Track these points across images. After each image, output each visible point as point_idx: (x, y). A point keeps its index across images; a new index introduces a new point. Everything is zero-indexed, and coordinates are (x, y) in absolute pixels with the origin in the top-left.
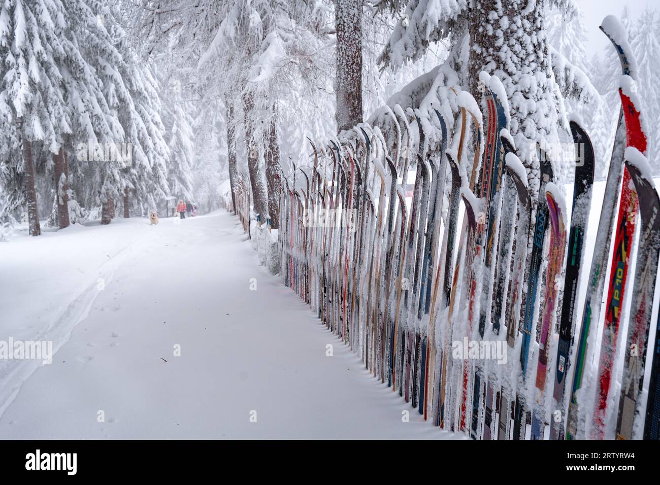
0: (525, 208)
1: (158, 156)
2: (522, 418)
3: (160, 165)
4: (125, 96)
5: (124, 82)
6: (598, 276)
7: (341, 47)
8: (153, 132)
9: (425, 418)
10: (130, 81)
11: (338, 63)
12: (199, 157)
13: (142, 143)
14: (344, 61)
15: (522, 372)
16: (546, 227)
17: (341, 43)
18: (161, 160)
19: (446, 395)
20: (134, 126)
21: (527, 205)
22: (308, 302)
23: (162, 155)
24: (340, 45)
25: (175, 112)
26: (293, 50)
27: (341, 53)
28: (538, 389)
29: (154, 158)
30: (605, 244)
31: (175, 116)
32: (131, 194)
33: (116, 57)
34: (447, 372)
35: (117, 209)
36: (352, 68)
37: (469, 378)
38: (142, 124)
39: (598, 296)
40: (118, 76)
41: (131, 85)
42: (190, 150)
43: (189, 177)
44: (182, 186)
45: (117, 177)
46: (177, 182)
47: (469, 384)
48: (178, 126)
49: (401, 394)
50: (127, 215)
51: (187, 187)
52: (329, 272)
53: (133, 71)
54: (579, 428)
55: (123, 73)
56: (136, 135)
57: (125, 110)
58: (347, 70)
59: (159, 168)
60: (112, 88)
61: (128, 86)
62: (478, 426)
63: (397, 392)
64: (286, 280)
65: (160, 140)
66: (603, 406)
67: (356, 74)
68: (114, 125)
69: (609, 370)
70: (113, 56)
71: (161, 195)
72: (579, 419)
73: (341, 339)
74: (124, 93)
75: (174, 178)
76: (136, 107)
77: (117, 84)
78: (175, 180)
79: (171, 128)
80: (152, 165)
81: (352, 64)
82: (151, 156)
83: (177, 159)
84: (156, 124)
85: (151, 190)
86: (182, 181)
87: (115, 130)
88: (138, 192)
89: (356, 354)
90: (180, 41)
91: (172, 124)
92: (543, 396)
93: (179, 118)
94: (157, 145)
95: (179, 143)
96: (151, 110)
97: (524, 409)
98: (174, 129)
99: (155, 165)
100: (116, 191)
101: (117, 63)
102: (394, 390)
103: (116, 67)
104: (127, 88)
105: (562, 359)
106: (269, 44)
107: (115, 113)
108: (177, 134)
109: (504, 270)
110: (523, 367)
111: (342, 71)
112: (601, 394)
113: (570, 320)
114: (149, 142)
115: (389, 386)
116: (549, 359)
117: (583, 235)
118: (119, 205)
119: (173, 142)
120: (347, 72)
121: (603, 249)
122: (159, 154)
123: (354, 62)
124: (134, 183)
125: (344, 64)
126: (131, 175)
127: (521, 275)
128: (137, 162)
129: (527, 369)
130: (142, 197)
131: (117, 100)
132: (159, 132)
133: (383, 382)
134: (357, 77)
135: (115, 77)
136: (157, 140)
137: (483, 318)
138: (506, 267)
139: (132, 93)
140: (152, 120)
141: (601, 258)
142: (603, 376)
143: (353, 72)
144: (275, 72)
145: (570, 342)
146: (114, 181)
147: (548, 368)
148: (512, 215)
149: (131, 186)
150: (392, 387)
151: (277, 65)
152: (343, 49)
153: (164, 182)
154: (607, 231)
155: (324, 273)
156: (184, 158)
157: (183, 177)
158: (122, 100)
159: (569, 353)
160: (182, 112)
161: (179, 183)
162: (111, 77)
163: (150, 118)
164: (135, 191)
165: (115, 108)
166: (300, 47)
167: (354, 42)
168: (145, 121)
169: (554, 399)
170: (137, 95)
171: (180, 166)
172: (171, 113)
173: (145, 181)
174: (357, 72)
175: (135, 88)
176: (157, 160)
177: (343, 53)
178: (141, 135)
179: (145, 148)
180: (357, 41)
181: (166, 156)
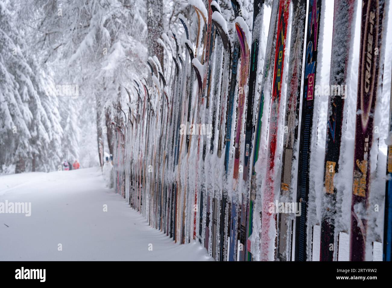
0: (227, 52)
1: (55, 134)
2: (226, 208)
3: (56, 139)
4: (34, 95)
5: (34, 86)
6: (268, 69)
7: (150, 36)
8: (53, 119)
9: (176, 242)
10: (37, 86)
11: (149, 46)
12: (84, 138)
13: (44, 123)
14: (152, 45)
15: (225, 172)
16: (239, 56)
17: (150, 33)
18: (58, 137)
19: (186, 217)
20: (39, 114)
21: (228, 49)
22: (125, 197)
23: (58, 133)
24: (150, 35)
25: (69, 110)
26: (129, 53)
27: (150, 40)
28: (234, 180)
29: (53, 135)
30: (272, 42)
31: (69, 112)
32: (37, 159)
33: (28, 70)
34: (186, 199)
35: (28, 167)
36: (157, 49)
37: (197, 197)
38: (44, 112)
39: (268, 84)
40: (29, 81)
41: (38, 88)
42: (78, 133)
43: (77, 150)
44: (72, 155)
45: (27, 145)
46: (69, 153)
47: (197, 201)
48: (71, 118)
49: (165, 233)
50: (34, 170)
51: (75, 156)
52: (134, 169)
53: (40, 80)
54: (257, 193)
55: (33, 81)
56: (40, 119)
57: (34, 103)
58: (154, 50)
59: (55, 142)
60: (25, 90)
61: (36, 89)
62: (203, 231)
63: (163, 232)
64: (116, 190)
65: (57, 124)
66: (272, 166)
67: (160, 53)
68: (25, 111)
69: (275, 135)
70: (26, 69)
71: (57, 159)
72: (257, 185)
73: (138, 212)
74: (33, 93)
75: (68, 150)
76: (42, 104)
77: (28, 86)
78: (67, 152)
79: (66, 119)
80: (51, 139)
81: (157, 47)
82: (51, 134)
83: (70, 138)
84: (55, 114)
85: (51, 155)
86: (73, 152)
87: (25, 114)
88: (42, 157)
89: (145, 217)
90: (64, 55)
91: (67, 117)
92: (237, 183)
93: (72, 114)
94: (55, 127)
95: (71, 128)
96: (52, 106)
97: (227, 200)
98: (68, 120)
99: (53, 139)
100: (26, 155)
101: (28, 73)
102: (161, 231)
103: (29, 77)
104: (35, 89)
105: (248, 145)
106: (114, 49)
107: (27, 105)
108: (70, 123)
109: (216, 104)
110: (226, 169)
111: (151, 51)
112: (271, 157)
113: (252, 114)
114: (49, 124)
115: (159, 229)
116: (241, 153)
117: (258, 44)
118: (29, 164)
119: (67, 128)
120: (155, 51)
121: (271, 46)
122: (56, 133)
123: (158, 45)
124: (39, 151)
125: (152, 46)
126: (38, 145)
127: (225, 101)
128: (40, 136)
129: (229, 168)
130: (45, 160)
131: (28, 97)
132: (57, 120)
133: (157, 229)
134: (160, 55)
135: (26, 82)
136: (55, 124)
137: (205, 147)
138: (217, 101)
139: (39, 93)
140: (52, 112)
141: (270, 54)
142: (272, 142)
143: (158, 51)
144: (117, 65)
145: (252, 131)
146: (25, 147)
147: (240, 160)
148: (220, 62)
149: (37, 152)
150: (160, 230)
151: (119, 61)
152: (152, 37)
153: (59, 150)
154: (273, 32)
155: (131, 173)
156: (74, 137)
157: (73, 149)
158: (32, 97)
159: (252, 139)
160: (73, 110)
161: (71, 153)
162: (24, 82)
163: (50, 110)
164: (40, 156)
165: (27, 102)
166: (134, 52)
167: (158, 33)
168: (47, 112)
169: (243, 180)
170: (42, 94)
171: (71, 143)
172: (67, 110)
173: (47, 150)
174: (160, 52)
175: (40, 90)
176: (54, 137)
177: (151, 40)
178: (43, 119)
179: (46, 128)
180: (160, 33)
181: (61, 134)
